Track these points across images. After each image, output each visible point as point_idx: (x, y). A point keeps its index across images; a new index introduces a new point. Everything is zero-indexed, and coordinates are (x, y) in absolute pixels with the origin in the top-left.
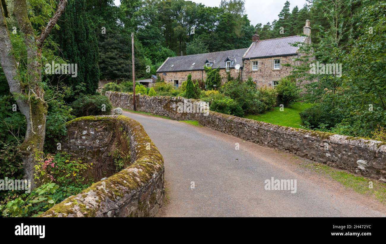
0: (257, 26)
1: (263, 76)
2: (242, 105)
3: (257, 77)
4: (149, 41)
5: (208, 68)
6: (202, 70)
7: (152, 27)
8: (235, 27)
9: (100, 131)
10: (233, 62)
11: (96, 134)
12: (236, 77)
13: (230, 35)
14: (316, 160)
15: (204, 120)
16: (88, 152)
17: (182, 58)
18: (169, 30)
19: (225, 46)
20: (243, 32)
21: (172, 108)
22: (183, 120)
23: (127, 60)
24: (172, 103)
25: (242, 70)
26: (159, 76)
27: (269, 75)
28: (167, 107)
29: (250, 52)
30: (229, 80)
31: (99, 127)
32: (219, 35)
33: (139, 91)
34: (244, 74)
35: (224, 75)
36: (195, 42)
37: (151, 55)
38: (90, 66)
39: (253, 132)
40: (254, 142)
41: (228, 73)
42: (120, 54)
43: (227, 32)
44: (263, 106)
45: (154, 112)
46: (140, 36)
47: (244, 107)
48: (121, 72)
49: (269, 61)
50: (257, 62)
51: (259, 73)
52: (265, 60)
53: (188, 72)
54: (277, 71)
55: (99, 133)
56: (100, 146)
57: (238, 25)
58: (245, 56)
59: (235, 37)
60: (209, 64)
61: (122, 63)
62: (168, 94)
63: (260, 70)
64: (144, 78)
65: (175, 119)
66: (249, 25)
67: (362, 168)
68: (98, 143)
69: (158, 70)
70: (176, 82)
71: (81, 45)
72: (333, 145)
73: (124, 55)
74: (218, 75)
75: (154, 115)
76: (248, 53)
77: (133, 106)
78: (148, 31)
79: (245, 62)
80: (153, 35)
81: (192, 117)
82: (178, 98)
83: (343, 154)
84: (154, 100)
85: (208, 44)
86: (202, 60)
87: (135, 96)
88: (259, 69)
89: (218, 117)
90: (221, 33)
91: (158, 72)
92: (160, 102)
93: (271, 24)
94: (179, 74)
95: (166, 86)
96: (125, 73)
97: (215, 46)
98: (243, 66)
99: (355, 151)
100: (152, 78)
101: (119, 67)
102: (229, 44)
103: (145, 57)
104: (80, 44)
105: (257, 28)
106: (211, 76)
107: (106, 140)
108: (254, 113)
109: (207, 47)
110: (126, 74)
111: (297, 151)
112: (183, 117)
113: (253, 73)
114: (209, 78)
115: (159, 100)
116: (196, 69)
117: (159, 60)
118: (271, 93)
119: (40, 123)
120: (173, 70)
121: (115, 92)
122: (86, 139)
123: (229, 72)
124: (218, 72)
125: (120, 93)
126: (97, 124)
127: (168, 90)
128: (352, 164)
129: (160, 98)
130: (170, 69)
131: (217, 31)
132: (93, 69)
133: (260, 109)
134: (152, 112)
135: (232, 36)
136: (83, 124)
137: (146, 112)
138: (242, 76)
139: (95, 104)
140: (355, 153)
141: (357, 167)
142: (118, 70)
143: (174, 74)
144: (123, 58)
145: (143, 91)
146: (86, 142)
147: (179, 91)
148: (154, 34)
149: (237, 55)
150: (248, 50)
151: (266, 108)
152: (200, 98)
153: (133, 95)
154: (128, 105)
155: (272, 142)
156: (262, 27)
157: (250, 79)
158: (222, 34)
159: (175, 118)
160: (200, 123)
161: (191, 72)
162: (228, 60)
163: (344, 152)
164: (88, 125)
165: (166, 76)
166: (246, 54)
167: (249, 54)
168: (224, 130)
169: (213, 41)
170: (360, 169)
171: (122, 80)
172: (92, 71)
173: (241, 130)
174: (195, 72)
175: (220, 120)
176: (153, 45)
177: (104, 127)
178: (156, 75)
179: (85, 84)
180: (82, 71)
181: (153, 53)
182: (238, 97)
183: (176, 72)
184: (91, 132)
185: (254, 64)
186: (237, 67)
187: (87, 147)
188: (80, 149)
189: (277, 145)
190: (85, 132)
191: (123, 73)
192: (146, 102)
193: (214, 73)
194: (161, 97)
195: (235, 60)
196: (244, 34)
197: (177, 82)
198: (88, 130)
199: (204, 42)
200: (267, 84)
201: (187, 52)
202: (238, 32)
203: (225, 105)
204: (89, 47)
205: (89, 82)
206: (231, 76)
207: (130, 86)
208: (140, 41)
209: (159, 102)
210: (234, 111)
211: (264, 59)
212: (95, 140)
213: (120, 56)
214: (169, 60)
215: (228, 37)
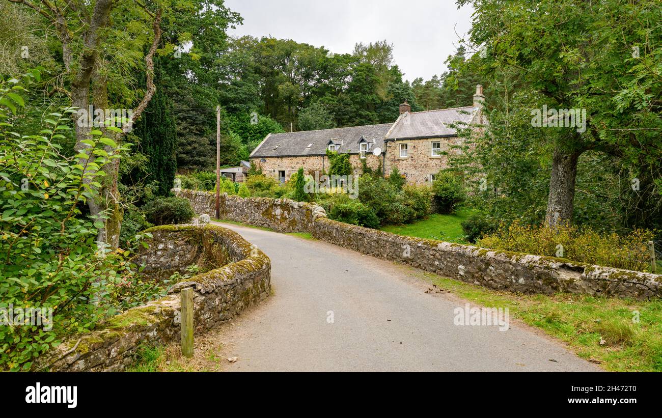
0: (415, 82)
1: (416, 167)
2: (377, 211)
3: (407, 167)
4: (237, 105)
5: (331, 153)
6: (323, 156)
7: (244, 84)
8: (377, 85)
9: (181, 245)
10: (370, 144)
11: (175, 248)
12: (375, 168)
13: (370, 98)
14: (428, 269)
15: (318, 232)
16: (164, 272)
17: (292, 136)
18: (271, 88)
19: (362, 115)
20: (392, 92)
21: (275, 215)
22: (291, 232)
23: (202, 137)
24: (275, 207)
25: (384, 157)
26: (254, 163)
27: (425, 165)
28: (267, 213)
29: (396, 130)
30: (365, 172)
31: (180, 239)
32: (353, 98)
33: (223, 189)
34: (388, 162)
35: (357, 163)
36: (313, 109)
37: (241, 128)
38: (165, 158)
39: (372, 243)
40: (374, 255)
41: (364, 161)
42: (191, 127)
43: (364, 93)
44: (410, 213)
45: (249, 221)
46: (223, 97)
47: (381, 214)
48: (192, 157)
49: (424, 143)
50: (406, 146)
51: (410, 161)
52: (419, 143)
53: (301, 158)
54: (437, 159)
55: (180, 248)
56: (180, 265)
57: (381, 82)
58: (389, 136)
59: (378, 101)
60: (334, 146)
61: (193, 141)
62: (269, 193)
63: (412, 157)
64: (228, 165)
65: (279, 231)
66: (401, 82)
67: (462, 273)
68: (177, 260)
69: (252, 155)
70: (281, 174)
71: (154, 130)
72: (441, 253)
73: (196, 130)
74: (348, 164)
75: (247, 225)
76: (392, 130)
77: (216, 211)
78: (237, 90)
79: (388, 145)
80: (244, 96)
81: (304, 228)
82: (285, 201)
83: (448, 261)
84: (248, 204)
85: (334, 111)
86: (323, 140)
87: (219, 197)
88: (409, 155)
89: (336, 226)
90: (355, 95)
91: (252, 158)
92: (258, 206)
93: (439, 78)
94: (286, 161)
95: (265, 181)
96: (197, 158)
97: (345, 115)
98: (386, 151)
99: (456, 257)
100: (242, 166)
101: (189, 148)
102: (368, 112)
103: (231, 132)
104: (152, 129)
105: (415, 85)
106: (336, 165)
107: (188, 256)
108: (395, 223)
109: (332, 116)
110: (200, 159)
111: (413, 261)
112: (291, 227)
113: (401, 161)
114: (333, 168)
115: (256, 204)
116: (314, 153)
117: (254, 136)
118: (422, 193)
119: (115, 232)
120: (277, 154)
121: (186, 190)
122: (163, 256)
123: (365, 159)
124: (347, 159)
125: (194, 192)
126: (178, 236)
127: (268, 188)
128: (455, 270)
129: (257, 200)
130: (273, 153)
131: (349, 91)
132: (170, 162)
133: (404, 217)
134: (245, 221)
135: (373, 100)
136: (159, 235)
137: (236, 221)
138: (384, 165)
139: (172, 209)
140: (456, 259)
141: (458, 273)
142: (187, 153)
143: (278, 161)
144: (195, 134)
145: (229, 188)
146: (162, 259)
147: (285, 188)
148: (246, 94)
149: (376, 134)
150: (393, 126)
151: (415, 215)
152: (315, 201)
153: (215, 196)
154: (208, 210)
155: (390, 254)
156: (423, 83)
157: (395, 171)
158: (357, 96)
159: (279, 229)
160: (314, 235)
161: (306, 157)
162: (362, 140)
163: (448, 259)
164: (166, 236)
165: (264, 162)
166: (391, 133)
167: (395, 132)
168: (342, 242)
169: (343, 108)
170: (461, 275)
171: (193, 169)
172: (167, 164)
173: (360, 242)
174: (312, 158)
175: (338, 230)
176: (245, 111)
177: (186, 240)
178: (249, 161)
179: (158, 182)
180: (155, 165)
181: (243, 125)
182: (372, 200)
183: (282, 157)
184: (170, 246)
185: (402, 148)
186: (377, 152)
187: (162, 265)
188: (153, 269)
189: (395, 257)
190: (161, 245)
191: (194, 157)
192: (235, 206)
193: (342, 160)
194: (259, 199)
195: (374, 140)
196: (392, 96)
197: (283, 173)
198: (165, 243)
199: (328, 109)
200: (422, 179)
201: (300, 125)
202: (382, 93)
203: (350, 211)
204: (165, 133)
205: (162, 179)
206: (368, 166)
207: (206, 179)
208: (224, 107)
209: (255, 206)
210: (364, 220)
211: (417, 141)
212: (174, 257)
213: (191, 131)
214: (270, 137)
215: (367, 101)
